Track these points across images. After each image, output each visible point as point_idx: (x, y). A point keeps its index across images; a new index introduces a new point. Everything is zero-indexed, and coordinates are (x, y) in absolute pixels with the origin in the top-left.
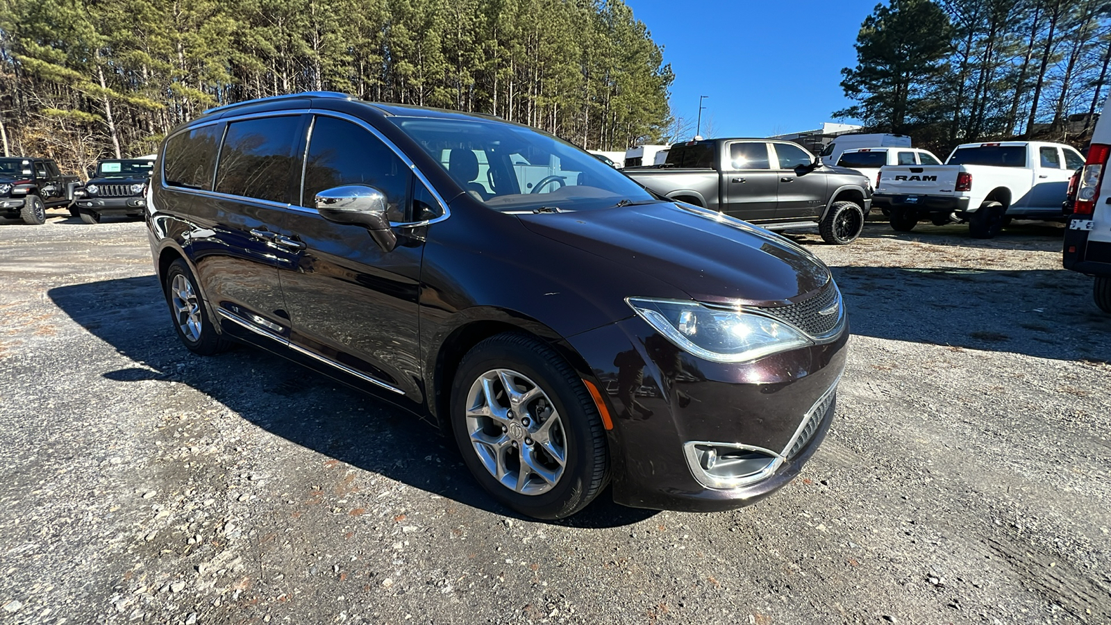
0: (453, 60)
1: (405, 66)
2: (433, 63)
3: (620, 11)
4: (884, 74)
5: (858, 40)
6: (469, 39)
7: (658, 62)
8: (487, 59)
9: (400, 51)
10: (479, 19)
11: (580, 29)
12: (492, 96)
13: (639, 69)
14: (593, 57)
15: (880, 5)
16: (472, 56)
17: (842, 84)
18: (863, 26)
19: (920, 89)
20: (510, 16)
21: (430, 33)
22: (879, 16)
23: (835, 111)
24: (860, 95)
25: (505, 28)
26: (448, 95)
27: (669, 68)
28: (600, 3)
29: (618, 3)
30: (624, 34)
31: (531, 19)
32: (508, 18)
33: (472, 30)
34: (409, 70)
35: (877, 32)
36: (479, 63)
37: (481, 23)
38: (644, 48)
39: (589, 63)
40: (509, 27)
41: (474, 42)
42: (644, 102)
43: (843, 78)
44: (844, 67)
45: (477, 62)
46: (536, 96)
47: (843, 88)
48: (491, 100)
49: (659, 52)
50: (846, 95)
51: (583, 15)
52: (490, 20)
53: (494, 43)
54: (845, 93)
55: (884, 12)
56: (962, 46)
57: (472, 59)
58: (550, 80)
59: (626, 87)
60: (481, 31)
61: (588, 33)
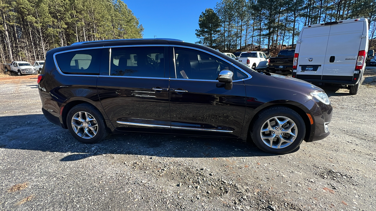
0: (55, 17)
1: (30, 18)
2: (46, 18)
3: (123, 5)
4: (206, 32)
5: (199, 22)
6: (62, 9)
7: (138, 24)
8: (71, 18)
9: (26, 11)
10: (65, 2)
11: (109, 10)
12: (75, 32)
13: (132, 25)
14: (115, 20)
15: (203, 12)
16: (65, 16)
17: (196, 34)
18: (200, 18)
19: (215, 36)
20: (80, 2)
21: (42, 5)
22: (203, 15)
23: (196, 42)
24: (201, 37)
25: (78, 7)
26: (55, 31)
27: (142, 26)
28: (114, 1)
29: (121, 2)
30: (125, 13)
31: (90, 4)
32: (80, 3)
33: (63, 6)
34: (34, 20)
35: (204, 20)
36: (69, 19)
37: (67, 3)
38: (133, 19)
39: (114, 22)
40: (80, 6)
41: (65, 11)
42: (136, 37)
43: (196, 32)
44: (196, 29)
45: (67, 19)
46: (95, 33)
47: (196, 35)
48: (75, 34)
49: (138, 20)
50: (197, 37)
51: (110, 5)
52: (71, 3)
53: (74, 12)
54: (197, 36)
55: (204, 14)
56: (223, 25)
57: (65, 18)
58: (100, 28)
59: (129, 32)
60: (68, 7)
61: (112, 11)
